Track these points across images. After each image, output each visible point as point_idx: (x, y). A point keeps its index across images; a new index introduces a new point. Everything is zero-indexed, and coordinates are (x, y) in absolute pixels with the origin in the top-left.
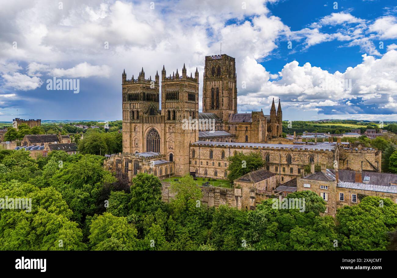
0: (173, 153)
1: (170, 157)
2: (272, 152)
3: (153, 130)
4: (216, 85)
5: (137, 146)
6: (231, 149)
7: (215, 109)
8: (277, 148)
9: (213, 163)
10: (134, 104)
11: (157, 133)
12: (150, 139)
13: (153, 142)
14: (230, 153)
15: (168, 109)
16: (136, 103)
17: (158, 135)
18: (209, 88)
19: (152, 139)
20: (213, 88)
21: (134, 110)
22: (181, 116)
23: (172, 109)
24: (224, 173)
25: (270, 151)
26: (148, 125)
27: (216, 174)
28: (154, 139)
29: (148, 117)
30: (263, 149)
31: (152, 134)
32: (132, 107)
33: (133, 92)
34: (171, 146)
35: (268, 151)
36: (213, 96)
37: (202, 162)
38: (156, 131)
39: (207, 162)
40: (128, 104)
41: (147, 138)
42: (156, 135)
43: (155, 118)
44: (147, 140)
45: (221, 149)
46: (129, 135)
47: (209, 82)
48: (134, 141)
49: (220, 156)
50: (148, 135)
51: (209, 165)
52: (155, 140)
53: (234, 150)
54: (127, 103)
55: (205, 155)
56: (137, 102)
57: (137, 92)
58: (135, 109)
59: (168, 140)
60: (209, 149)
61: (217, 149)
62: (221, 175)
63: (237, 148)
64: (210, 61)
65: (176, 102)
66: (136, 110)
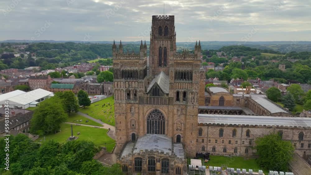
0: (180, 135)
1: (177, 139)
2: (286, 130)
3: (156, 111)
4: (164, 44)
5: (133, 127)
6: (243, 128)
7: (162, 67)
8: (291, 127)
9: (223, 141)
10: (130, 83)
11: (162, 114)
12: (152, 121)
13: (156, 124)
14: (242, 132)
15: (177, 90)
16: (133, 81)
17: (163, 117)
18: (157, 47)
19: (154, 121)
20: (160, 47)
21: (131, 89)
22: (194, 98)
23: (183, 91)
24: (234, 150)
25: (284, 130)
26: (150, 106)
27: (225, 150)
28: (157, 121)
29: (150, 98)
30: (277, 128)
31: (154, 115)
32: (127, 85)
33: (128, 68)
34: (179, 128)
35: (281, 130)
36: (160, 54)
37: (210, 140)
38: (159, 112)
39: (216, 141)
40: (122, 83)
41: (148, 120)
42: (160, 117)
43: (160, 99)
44: (148, 122)
45: (233, 128)
46: (124, 117)
47: (157, 41)
48: (129, 123)
49: (231, 135)
50: (149, 116)
51: (218, 142)
52: (159, 122)
53: (247, 129)
54: (120, 82)
55: (214, 134)
56: (135, 81)
57: (135, 69)
58: (132, 87)
59: (175, 122)
60: (219, 128)
61: (228, 128)
62: (231, 152)
63: (250, 127)
64: (157, 21)
65: (189, 83)
66: (132, 89)
